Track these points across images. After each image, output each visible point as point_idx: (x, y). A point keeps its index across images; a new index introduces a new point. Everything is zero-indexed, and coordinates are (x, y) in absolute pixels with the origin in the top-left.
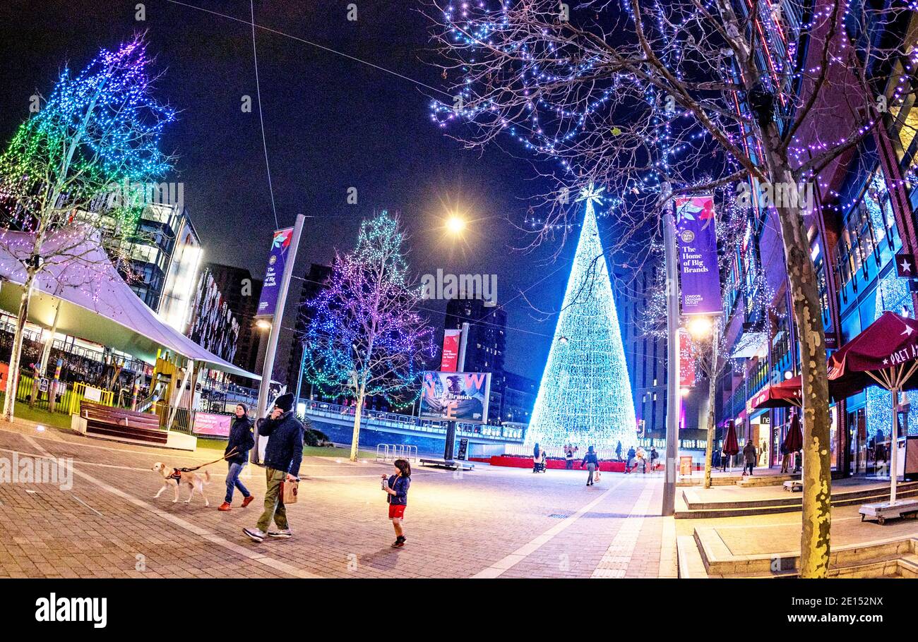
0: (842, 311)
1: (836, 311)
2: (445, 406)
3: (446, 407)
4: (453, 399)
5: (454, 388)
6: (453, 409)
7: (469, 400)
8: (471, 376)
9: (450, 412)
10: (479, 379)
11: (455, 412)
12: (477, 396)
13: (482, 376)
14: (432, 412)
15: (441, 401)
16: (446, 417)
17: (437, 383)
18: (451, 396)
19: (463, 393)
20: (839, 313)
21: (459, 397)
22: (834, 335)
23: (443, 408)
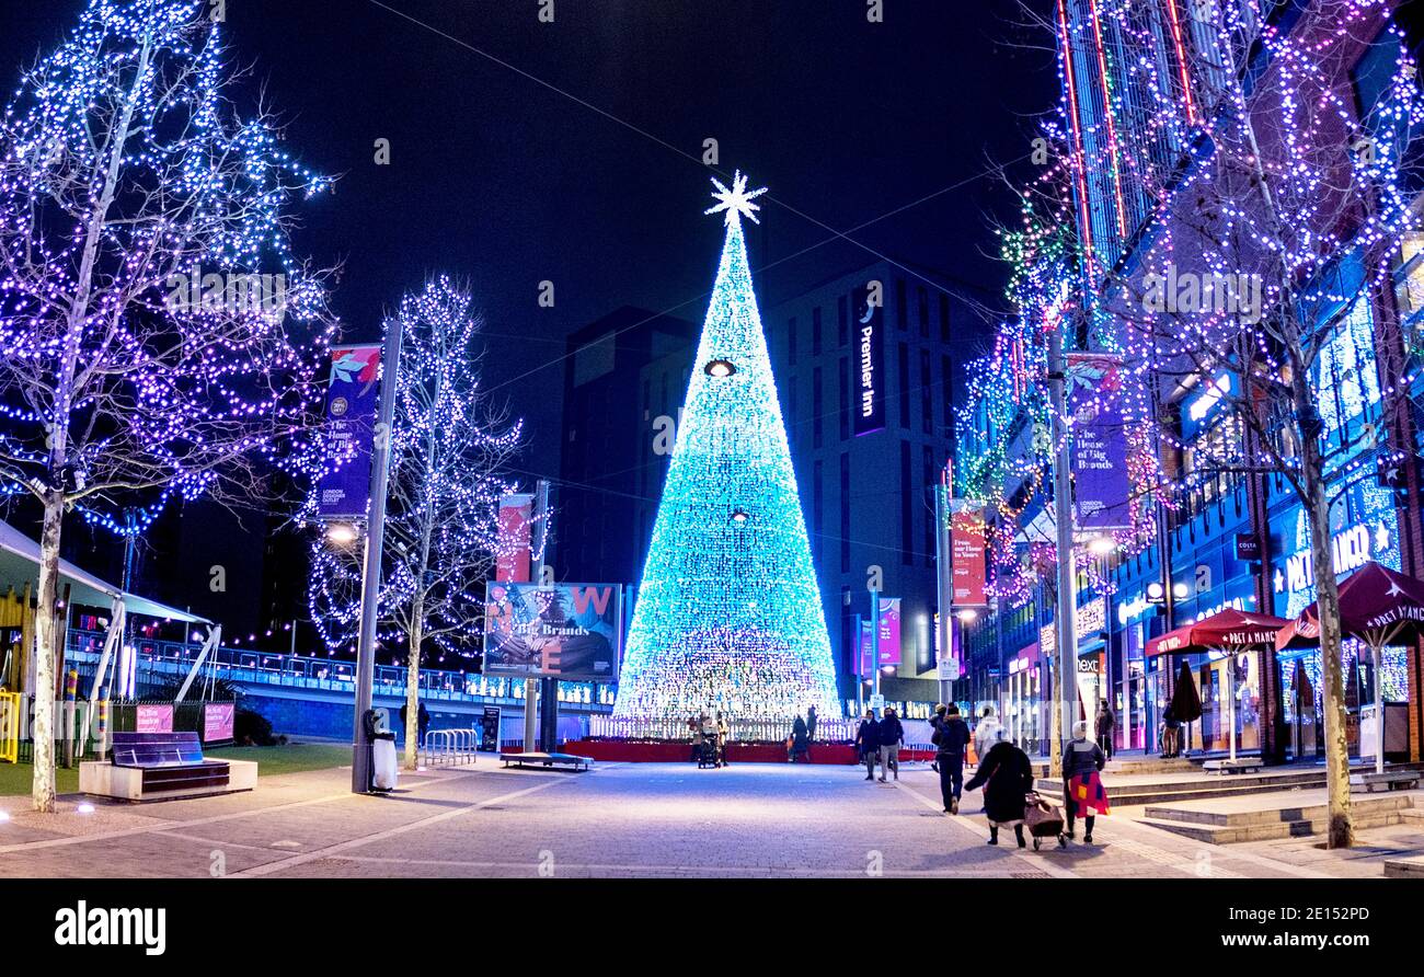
0: (1271, 502)
1: (1260, 500)
2: (536, 649)
3: (539, 652)
4: (551, 636)
5: (554, 615)
6: (552, 655)
7: (584, 636)
8: (584, 590)
9: (547, 661)
10: (600, 597)
11: (556, 661)
12: (599, 628)
13: (607, 591)
14: (511, 662)
15: (528, 640)
16: (540, 671)
17: (515, 604)
18: (547, 629)
19: (571, 624)
20: (1264, 503)
21: (563, 632)
22: (1255, 538)
23: (533, 653)
